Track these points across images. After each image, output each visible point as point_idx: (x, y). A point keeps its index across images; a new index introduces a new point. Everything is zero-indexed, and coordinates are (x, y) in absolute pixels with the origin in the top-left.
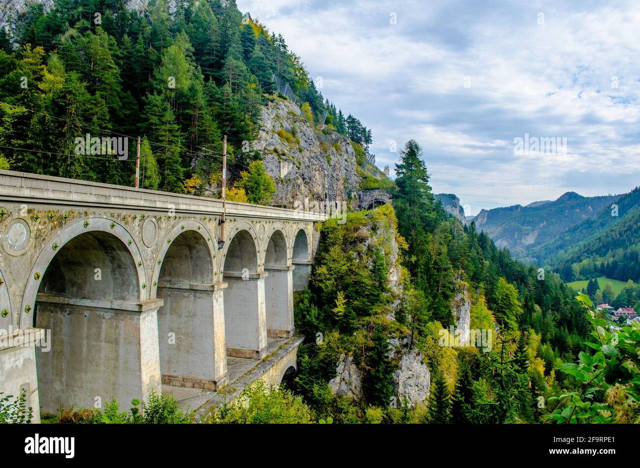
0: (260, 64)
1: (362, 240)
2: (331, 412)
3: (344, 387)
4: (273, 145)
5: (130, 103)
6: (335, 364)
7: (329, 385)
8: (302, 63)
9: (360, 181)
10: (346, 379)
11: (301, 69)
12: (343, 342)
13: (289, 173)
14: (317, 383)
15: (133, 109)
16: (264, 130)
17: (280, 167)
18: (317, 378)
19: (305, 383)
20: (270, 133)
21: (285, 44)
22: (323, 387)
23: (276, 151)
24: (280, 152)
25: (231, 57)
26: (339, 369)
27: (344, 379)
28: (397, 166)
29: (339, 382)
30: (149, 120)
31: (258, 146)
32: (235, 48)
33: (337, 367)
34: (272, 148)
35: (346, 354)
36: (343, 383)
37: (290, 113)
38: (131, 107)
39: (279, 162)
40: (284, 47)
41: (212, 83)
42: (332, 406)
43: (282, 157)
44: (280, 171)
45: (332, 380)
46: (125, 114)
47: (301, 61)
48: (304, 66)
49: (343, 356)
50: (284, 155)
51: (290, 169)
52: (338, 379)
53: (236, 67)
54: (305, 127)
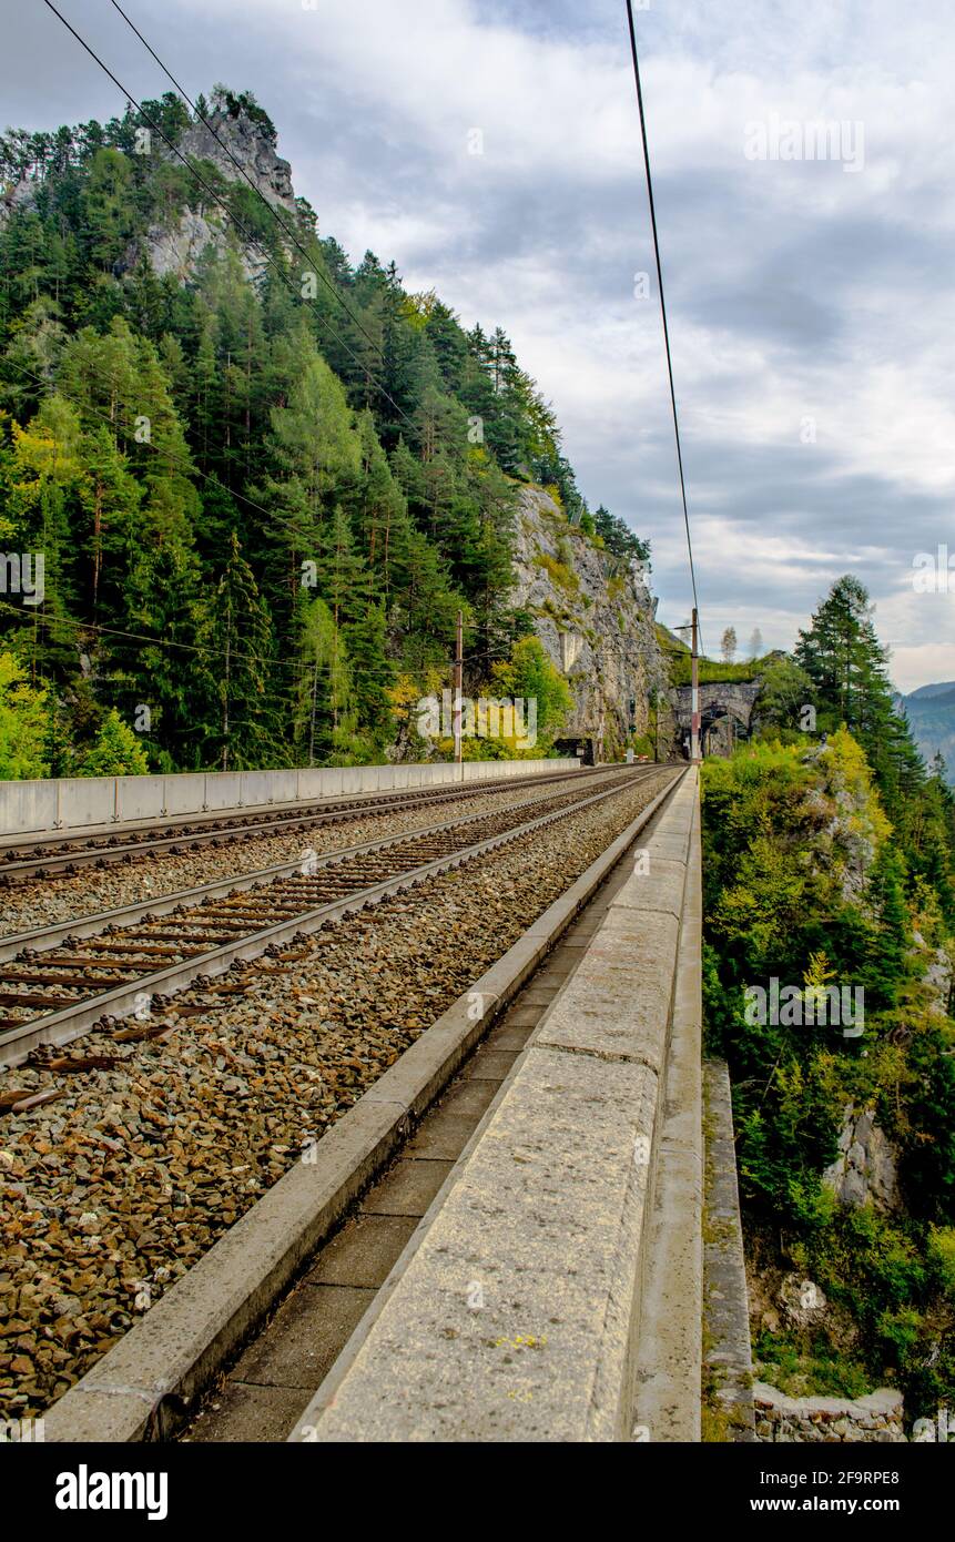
0: (485, 401)
1: (820, 823)
2: (841, 1247)
3: (857, 1183)
4: (542, 595)
5: (219, 502)
6: (834, 1130)
7: (824, 1182)
8: (541, 395)
9: (669, 665)
10: (857, 1163)
11: (540, 409)
12: (845, 1077)
13: (578, 661)
14: (796, 1178)
15: (229, 516)
16: (519, 561)
17: (562, 648)
18: (795, 1167)
19: (765, 1179)
20: (531, 566)
21: (512, 352)
22: (811, 1188)
23: (548, 607)
24: (558, 612)
25: (433, 388)
26: (843, 1142)
27: (853, 1164)
28: (803, 635)
29: (842, 1171)
30: (288, 543)
31: (516, 600)
32: (428, 364)
33: (839, 1136)
34: (539, 602)
35: (857, 1104)
36: (853, 1173)
37: (546, 515)
38: (222, 512)
39: (561, 635)
40: (511, 359)
41: (403, 452)
42: (838, 1232)
43: (564, 622)
44: (562, 657)
45: (830, 1168)
46: (212, 529)
47: (536, 390)
48: (545, 401)
49: (849, 1110)
50: (566, 617)
51: (579, 650)
52: (840, 1165)
53: (448, 412)
54: (582, 546)
